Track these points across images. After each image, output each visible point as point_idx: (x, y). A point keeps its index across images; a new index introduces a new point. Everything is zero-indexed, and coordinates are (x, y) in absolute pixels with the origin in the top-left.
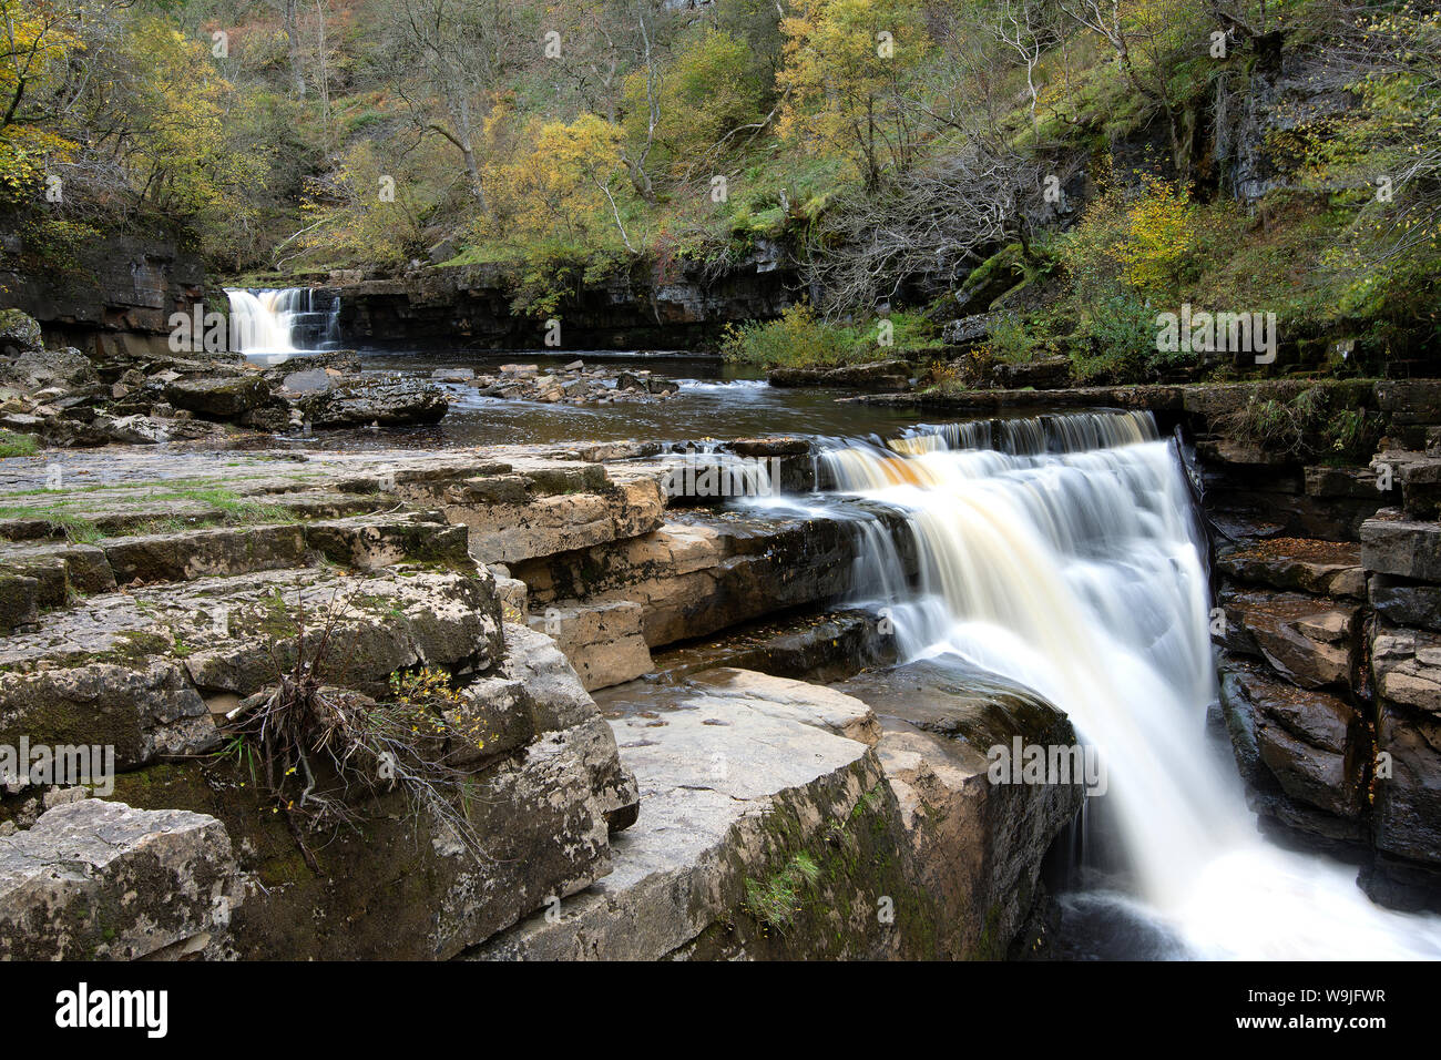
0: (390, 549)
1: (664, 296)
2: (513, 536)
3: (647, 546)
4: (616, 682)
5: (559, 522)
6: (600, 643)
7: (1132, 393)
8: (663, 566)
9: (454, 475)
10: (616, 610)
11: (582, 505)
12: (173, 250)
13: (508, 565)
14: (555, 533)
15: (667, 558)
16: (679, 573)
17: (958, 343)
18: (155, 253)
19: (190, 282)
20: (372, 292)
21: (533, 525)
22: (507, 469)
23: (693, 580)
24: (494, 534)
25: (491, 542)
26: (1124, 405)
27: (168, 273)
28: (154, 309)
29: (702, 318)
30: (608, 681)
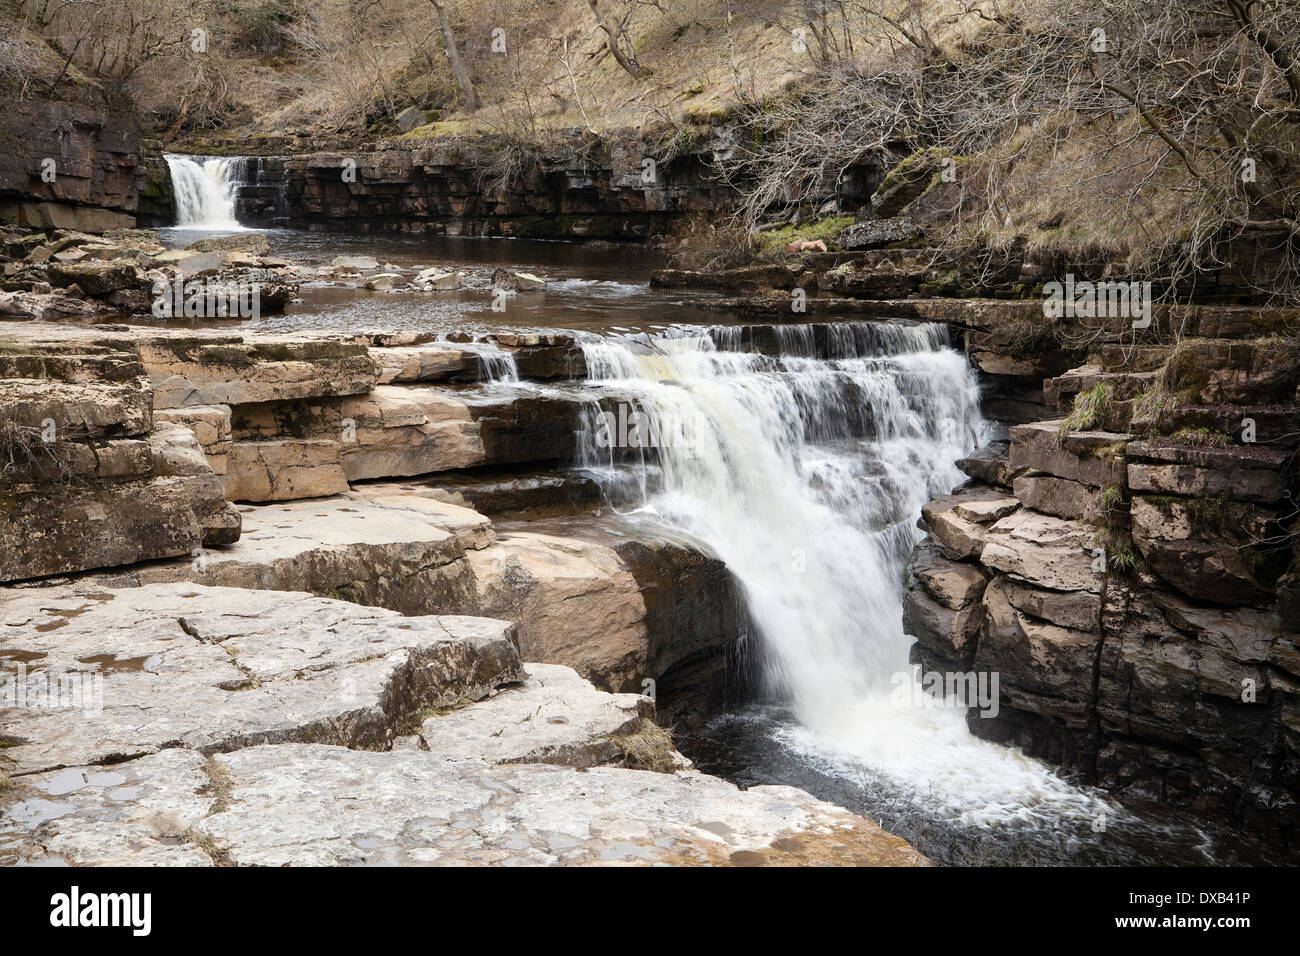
0: (87, 371)
1: (624, 182)
2: (235, 386)
3: (359, 404)
4: (314, 494)
5: (275, 380)
6: (303, 466)
7: (930, 306)
8: (373, 420)
9: (195, 343)
10: (316, 445)
11: (294, 369)
12: (103, 117)
13: (231, 406)
14: (270, 387)
15: (377, 414)
16: (387, 426)
17: (851, 249)
18: (83, 120)
19: (122, 150)
20: (321, 165)
21: (252, 380)
22: (240, 341)
23: (400, 433)
24: (222, 384)
25: (217, 390)
26: (914, 316)
27: (97, 139)
28: (81, 178)
29: (664, 208)
30: (307, 494)
